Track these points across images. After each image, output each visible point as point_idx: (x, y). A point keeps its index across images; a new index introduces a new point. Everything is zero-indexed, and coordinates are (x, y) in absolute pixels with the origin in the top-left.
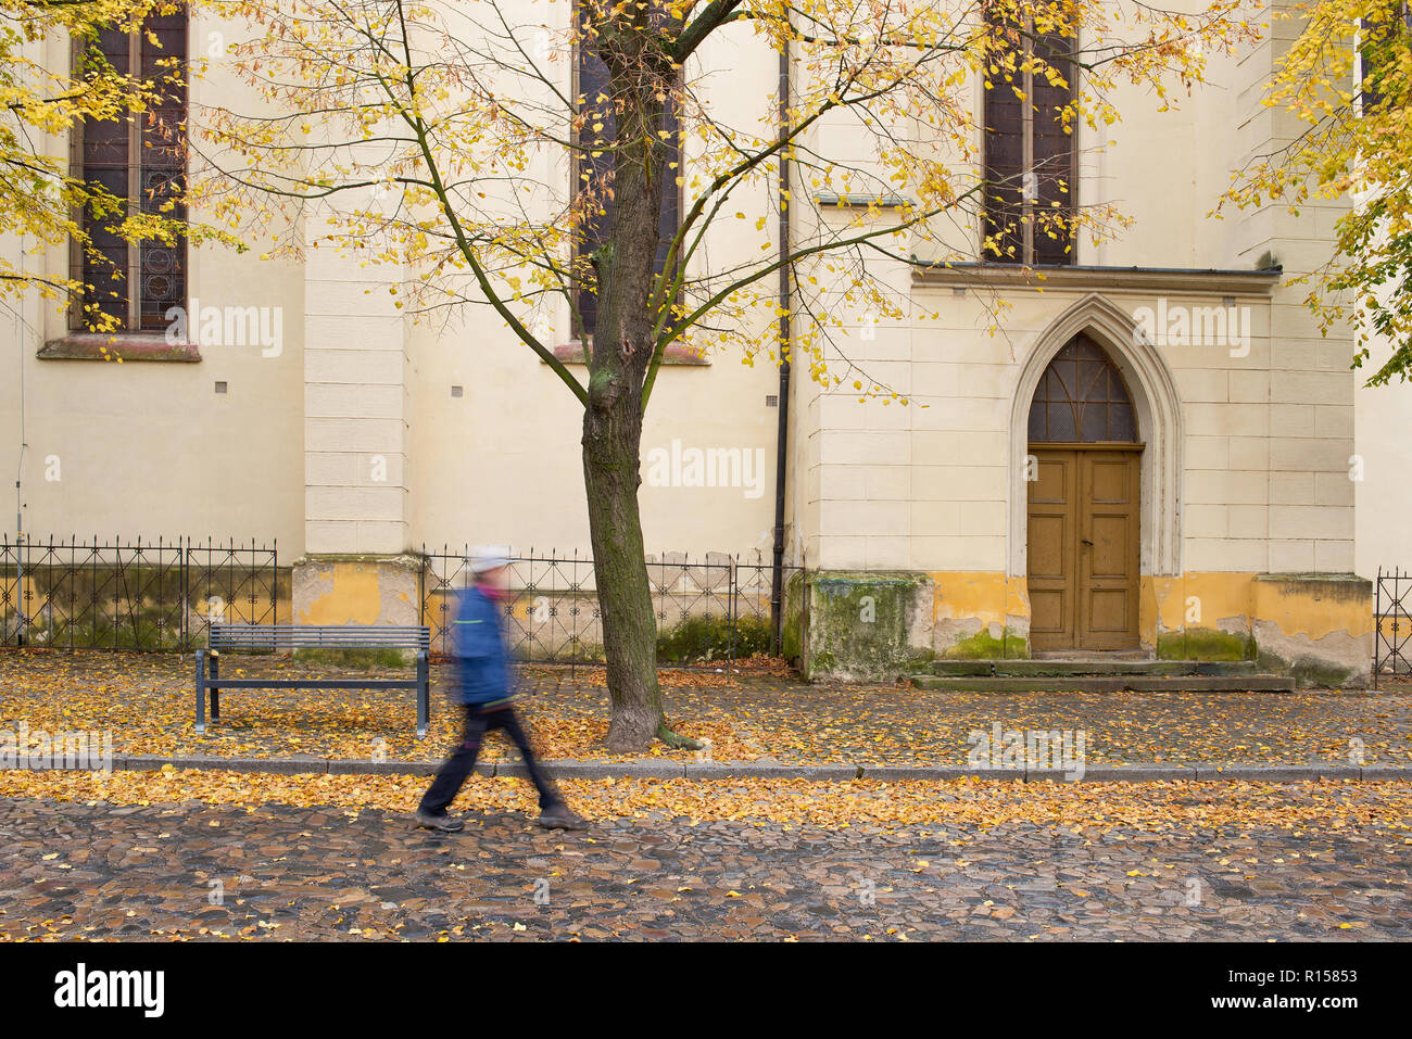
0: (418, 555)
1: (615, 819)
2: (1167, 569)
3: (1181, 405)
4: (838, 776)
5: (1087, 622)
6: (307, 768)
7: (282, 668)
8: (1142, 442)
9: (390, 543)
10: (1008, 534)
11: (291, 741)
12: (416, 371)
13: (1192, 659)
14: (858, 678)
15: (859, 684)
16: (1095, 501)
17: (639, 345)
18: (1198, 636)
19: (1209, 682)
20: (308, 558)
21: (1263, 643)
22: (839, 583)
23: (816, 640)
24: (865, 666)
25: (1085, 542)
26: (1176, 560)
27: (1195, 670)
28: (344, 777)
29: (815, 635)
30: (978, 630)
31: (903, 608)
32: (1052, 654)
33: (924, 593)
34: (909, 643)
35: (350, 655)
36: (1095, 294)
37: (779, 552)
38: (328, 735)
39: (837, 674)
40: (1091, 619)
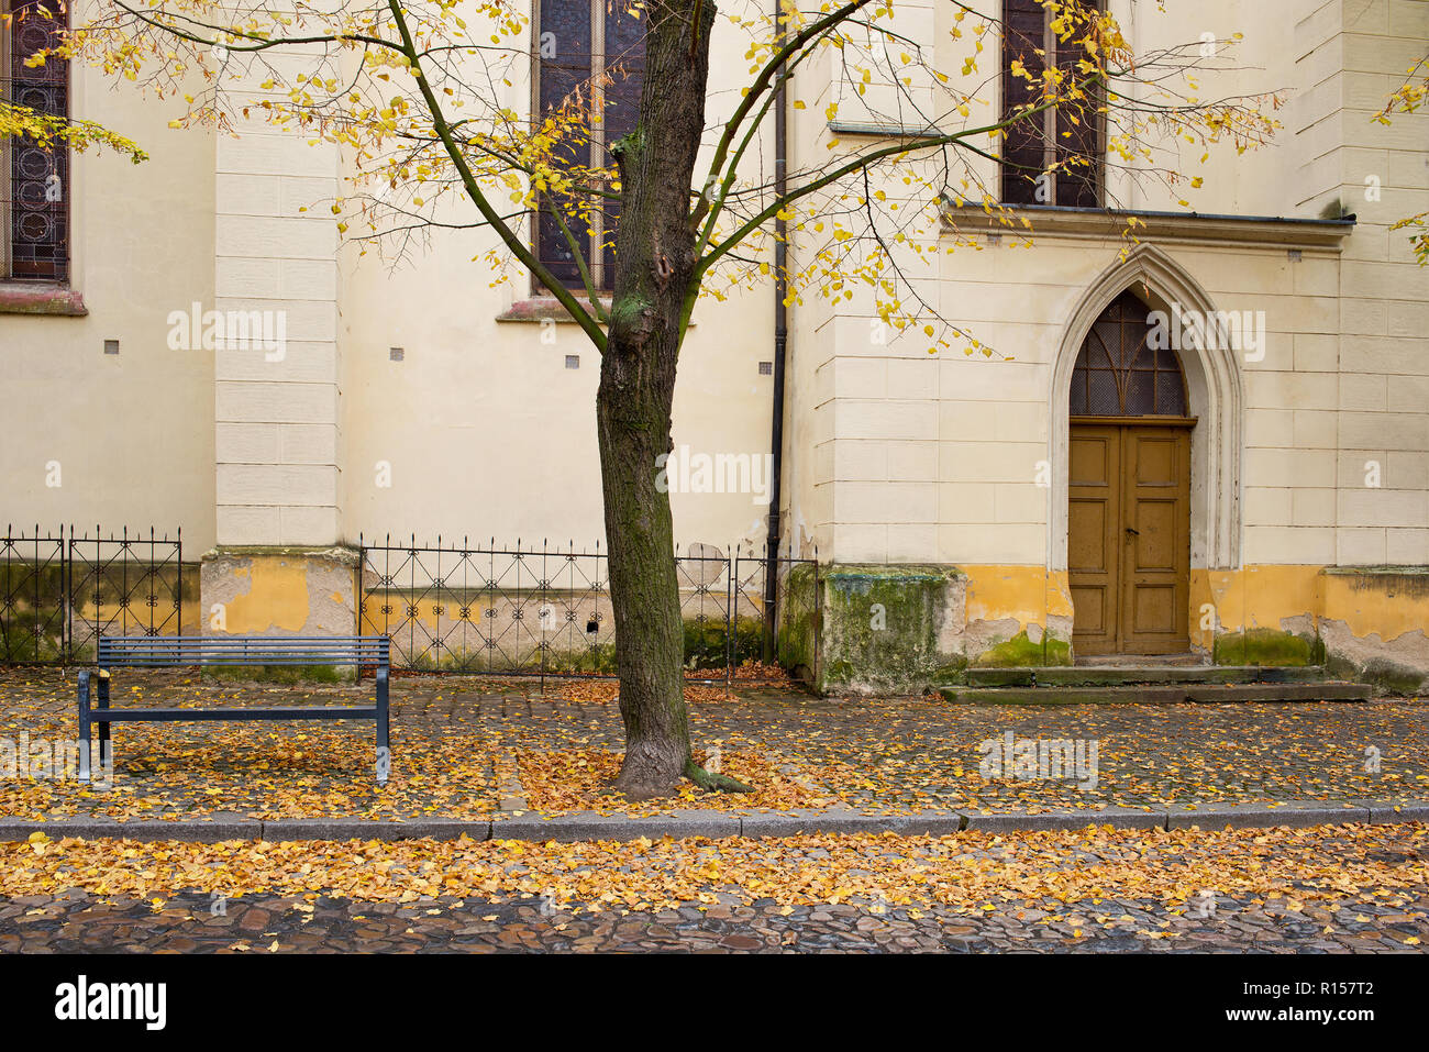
0: (352, 548)
1: (675, 905)
2: (1224, 562)
3: (1241, 373)
4: (937, 828)
5: (1131, 622)
6: (234, 833)
7: (189, 685)
8: (1193, 415)
9: (321, 532)
10: (1049, 520)
11: (210, 792)
12: (348, 330)
13: (1253, 664)
14: (880, 690)
15: (880, 697)
16: (1141, 484)
17: (678, 264)
18: (1260, 638)
19: (1278, 690)
20: (220, 551)
21: (1331, 646)
22: (857, 578)
23: (831, 645)
24: (887, 677)
25: (1129, 531)
26: (1235, 550)
27: (1259, 677)
28: (285, 845)
29: (829, 641)
30: (1015, 633)
31: (931, 609)
32: (1095, 659)
33: (955, 591)
34: (938, 649)
35: (274, 669)
36: (1147, 244)
37: (773, 543)
38: (259, 781)
39: (854, 685)
40: (1135, 618)
